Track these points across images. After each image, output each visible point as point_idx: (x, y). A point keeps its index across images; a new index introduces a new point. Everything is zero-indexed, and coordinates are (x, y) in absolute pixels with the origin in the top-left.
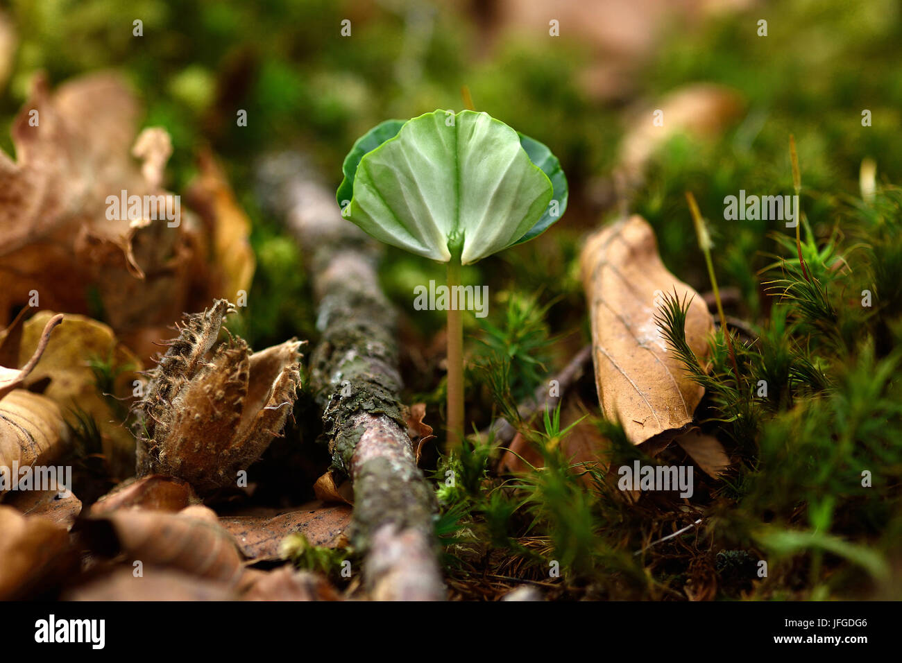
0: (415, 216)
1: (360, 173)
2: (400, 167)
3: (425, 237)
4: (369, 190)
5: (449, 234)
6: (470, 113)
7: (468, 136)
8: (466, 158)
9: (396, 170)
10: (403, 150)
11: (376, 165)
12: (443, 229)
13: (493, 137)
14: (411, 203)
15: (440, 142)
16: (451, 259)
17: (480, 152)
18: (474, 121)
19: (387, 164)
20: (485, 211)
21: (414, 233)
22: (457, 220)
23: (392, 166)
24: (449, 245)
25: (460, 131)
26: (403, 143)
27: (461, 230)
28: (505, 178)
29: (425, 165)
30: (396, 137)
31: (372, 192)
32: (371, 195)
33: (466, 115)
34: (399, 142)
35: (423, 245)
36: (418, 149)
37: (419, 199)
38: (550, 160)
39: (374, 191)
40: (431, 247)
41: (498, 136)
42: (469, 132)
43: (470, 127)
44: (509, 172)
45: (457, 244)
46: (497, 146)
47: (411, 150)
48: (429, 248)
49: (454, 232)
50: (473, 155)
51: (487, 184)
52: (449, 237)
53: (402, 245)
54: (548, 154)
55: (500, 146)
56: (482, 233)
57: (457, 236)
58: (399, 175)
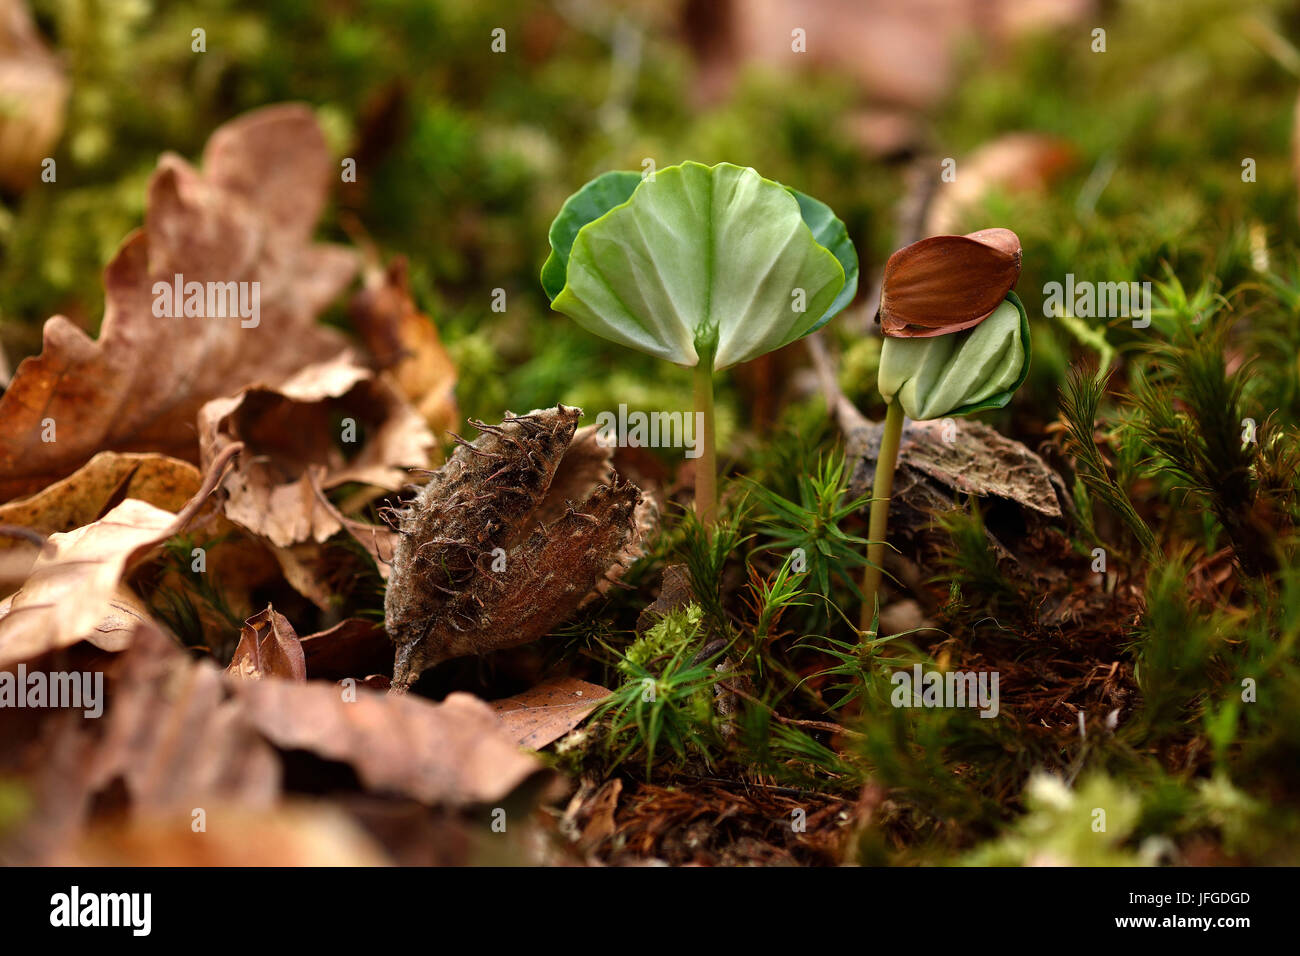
0: (650, 306)
1: (576, 250)
2: (632, 243)
3: (664, 333)
4: (588, 272)
5: (696, 329)
6: (731, 167)
7: (726, 199)
8: (725, 227)
9: (627, 246)
10: (637, 220)
11: (598, 240)
12: (688, 321)
13: (763, 204)
14: (645, 289)
15: (688, 204)
16: (699, 362)
17: (743, 224)
18: (736, 180)
19: (614, 239)
20: (749, 301)
21: (649, 328)
22: (707, 308)
23: (621, 242)
24: (695, 343)
25: (715, 191)
26: (637, 210)
27: (713, 323)
28: (779, 262)
29: (666, 237)
30: (628, 203)
31: (591, 274)
32: (590, 279)
33: (725, 170)
34: (631, 209)
35: (661, 343)
36: (658, 217)
37: (657, 284)
38: (833, 225)
39: (595, 272)
40: (671, 346)
41: (769, 203)
42: (729, 193)
43: (730, 188)
44: (785, 253)
45: (707, 342)
46: (769, 216)
47: (647, 219)
48: (668, 347)
49: (702, 326)
50: (733, 227)
51: (753, 267)
52: (696, 333)
53: (632, 343)
54: (831, 216)
55: (771, 217)
56: (744, 329)
57: (708, 329)
58: (630, 253)
